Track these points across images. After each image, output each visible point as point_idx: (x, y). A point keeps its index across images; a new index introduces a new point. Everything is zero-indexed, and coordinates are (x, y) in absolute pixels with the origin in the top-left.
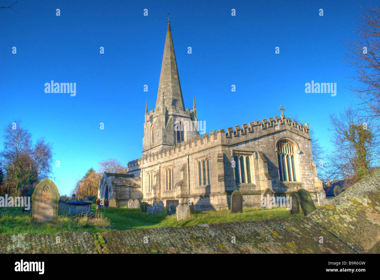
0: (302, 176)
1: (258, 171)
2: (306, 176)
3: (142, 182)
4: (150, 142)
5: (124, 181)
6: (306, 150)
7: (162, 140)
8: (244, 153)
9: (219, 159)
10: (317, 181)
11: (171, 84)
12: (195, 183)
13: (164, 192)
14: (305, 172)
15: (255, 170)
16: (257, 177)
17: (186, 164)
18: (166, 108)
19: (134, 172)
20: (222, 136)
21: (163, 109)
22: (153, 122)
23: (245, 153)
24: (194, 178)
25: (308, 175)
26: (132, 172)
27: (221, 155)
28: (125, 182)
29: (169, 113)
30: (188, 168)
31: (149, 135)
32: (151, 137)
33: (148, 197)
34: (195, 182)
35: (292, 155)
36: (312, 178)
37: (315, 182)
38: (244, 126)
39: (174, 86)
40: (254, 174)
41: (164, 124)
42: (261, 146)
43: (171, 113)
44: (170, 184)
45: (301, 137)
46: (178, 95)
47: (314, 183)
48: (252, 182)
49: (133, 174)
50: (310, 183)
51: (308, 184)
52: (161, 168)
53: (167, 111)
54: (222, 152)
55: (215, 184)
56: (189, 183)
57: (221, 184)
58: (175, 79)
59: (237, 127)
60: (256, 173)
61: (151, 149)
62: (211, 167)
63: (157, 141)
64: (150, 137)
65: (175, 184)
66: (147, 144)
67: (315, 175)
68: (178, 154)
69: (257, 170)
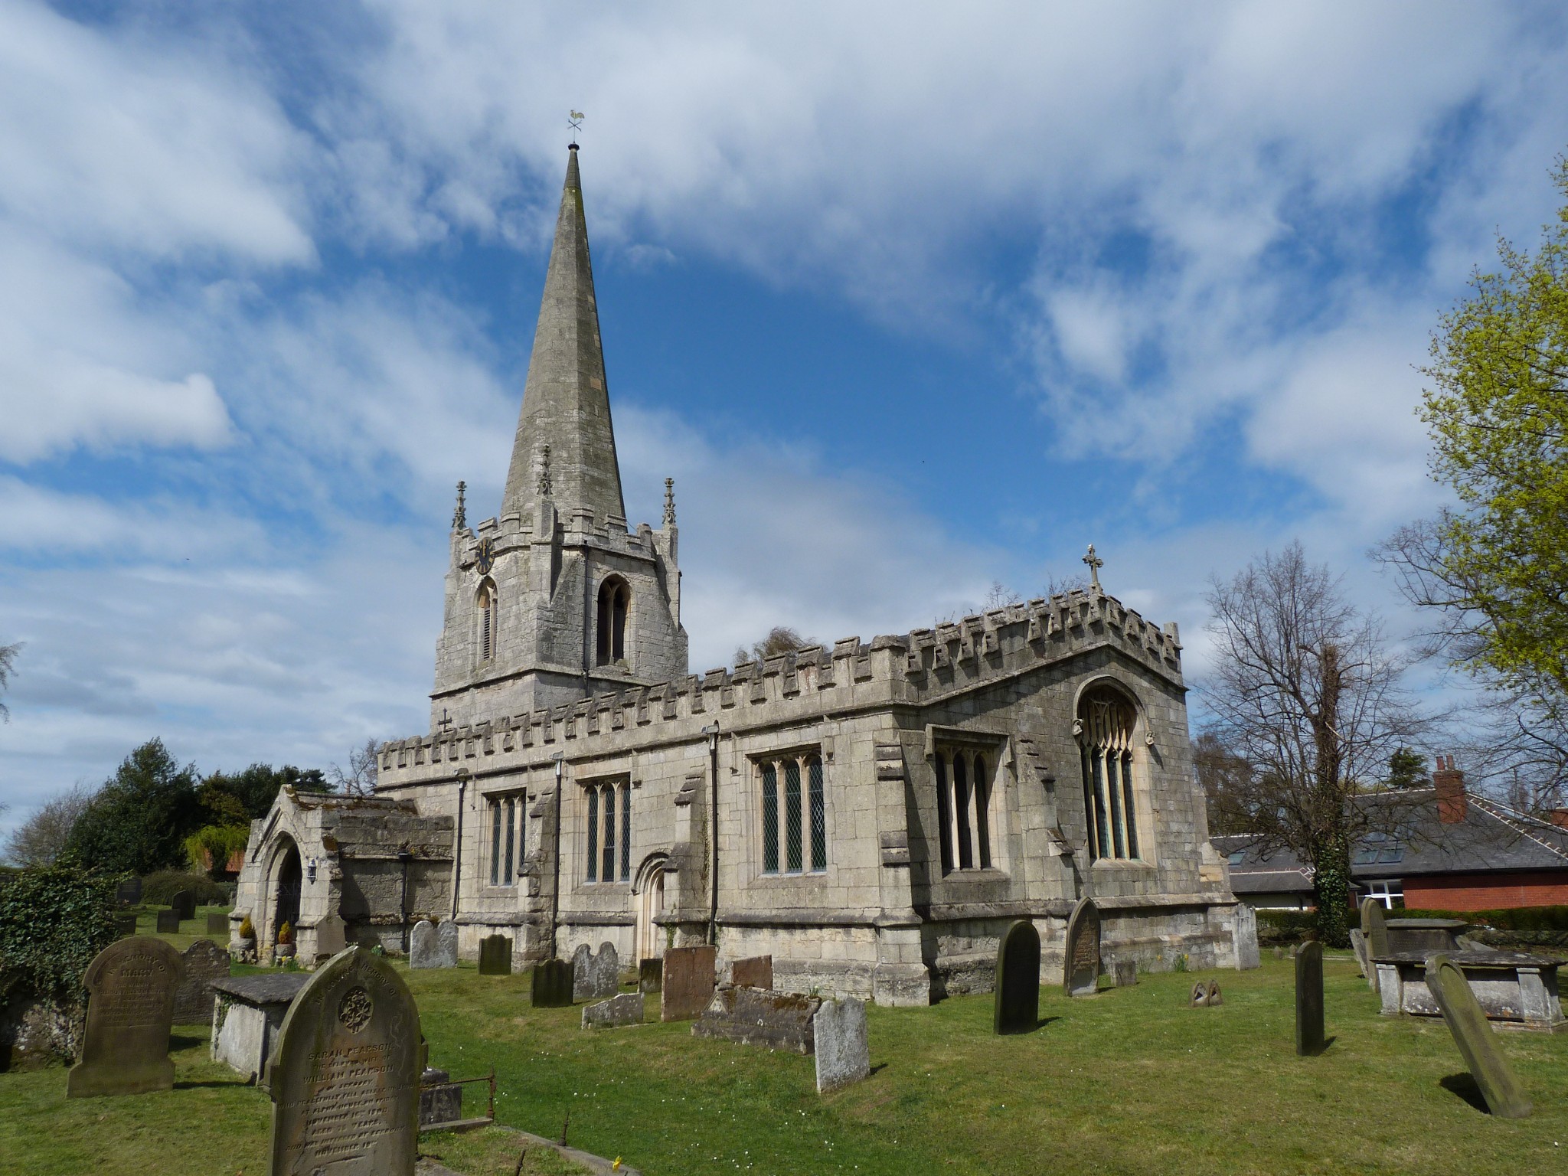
0: (1160, 839)
1: (1019, 817)
2: (1172, 839)
3: (460, 836)
4: (474, 654)
5: (379, 832)
6: (1171, 731)
7: (534, 654)
8: (965, 740)
9: (884, 764)
10: (1210, 859)
11: (575, 413)
12: (748, 862)
13: (575, 891)
14: (1167, 823)
15: (1008, 812)
16: (1014, 840)
17: (702, 776)
18: (556, 513)
19: (420, 789)
20: (893, 665)
21: (545, 519)
22: (493, 570)
23: (975, 740)
24: (745, 839)
25: (1179, 833)
26: (404, 790)
27: (890, 749)
28: (382, 835)
29: (567, 539)
30: (709, 791)
31: (470, 623)
32: (479, 634)
33: (490, 907)
34: (748, 857)
35: (1126, 749)
36: (1190, 845)
37: (1199, 861)
38: (970, 624)
39: (590, 423)
40: (1003, 831)
41: (546, 582)
42: (1026, 711)
43: (574, 535)
44: (609, 854)
45: (1157, 679)
46: (605, 460)
47: (1197, 866)
48: (995, 862)
49: (409, 800)
50: (1184, 867)
51: (1178, 870)
52: (563, 781)
53: (559, 530)
54: (895, 737)
55: (855, 872)
56: (716, 860)
57: (896, 878)
58: (594, 391)
59: (946, 631)
60: (1009, 824)
61: (478, 686)
62: (834, 796)
63: (508, 654)
64: (475, 633)
65: (641, 859)
66: (459, 662)
67: (1200, 832)
68: (659, 730)
69: (1013, 812)
